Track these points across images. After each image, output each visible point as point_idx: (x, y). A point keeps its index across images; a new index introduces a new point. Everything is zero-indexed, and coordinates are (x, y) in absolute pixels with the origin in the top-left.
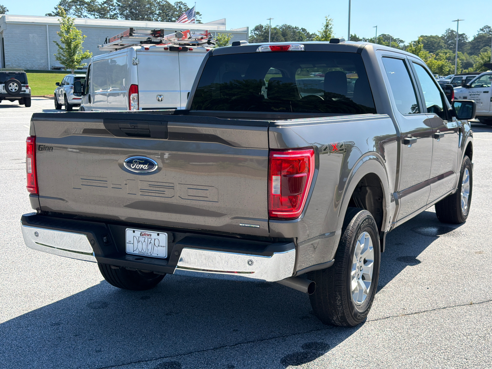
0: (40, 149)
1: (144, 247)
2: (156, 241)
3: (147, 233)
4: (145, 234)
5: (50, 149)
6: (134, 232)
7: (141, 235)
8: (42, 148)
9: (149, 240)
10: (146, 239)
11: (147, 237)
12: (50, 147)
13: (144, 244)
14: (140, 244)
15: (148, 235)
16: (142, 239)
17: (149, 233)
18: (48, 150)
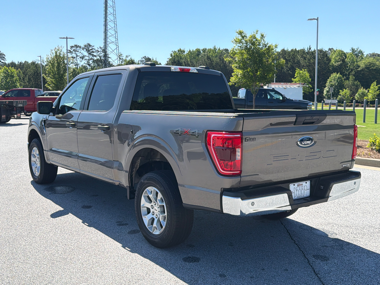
0: (246, 140)
1: (300, 192)
2: (306, 186)
3: (300, 184)
4: (300, 185)
5: (254, 139)
6: (294, 185)
7: (298, 186)
8: (247, 140)
9: (302, 187)
10: (301, 187)
11: (300, 186)
12: (254, 138)
13: (300, 191)
14: (298, 192)
15: (301, 185)
16: (298, 188)
17: (301, 184)
18: (252, 140)
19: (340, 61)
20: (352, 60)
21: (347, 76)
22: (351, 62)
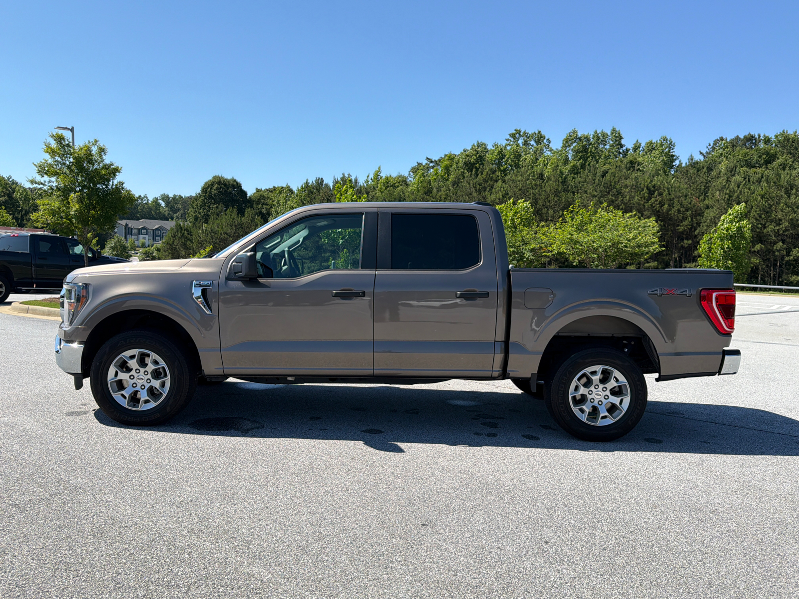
19: (4, 196)
20: (25, 196)
21: (19, 222)
22: (23, 199)
